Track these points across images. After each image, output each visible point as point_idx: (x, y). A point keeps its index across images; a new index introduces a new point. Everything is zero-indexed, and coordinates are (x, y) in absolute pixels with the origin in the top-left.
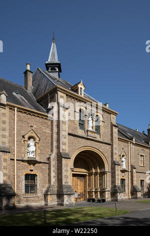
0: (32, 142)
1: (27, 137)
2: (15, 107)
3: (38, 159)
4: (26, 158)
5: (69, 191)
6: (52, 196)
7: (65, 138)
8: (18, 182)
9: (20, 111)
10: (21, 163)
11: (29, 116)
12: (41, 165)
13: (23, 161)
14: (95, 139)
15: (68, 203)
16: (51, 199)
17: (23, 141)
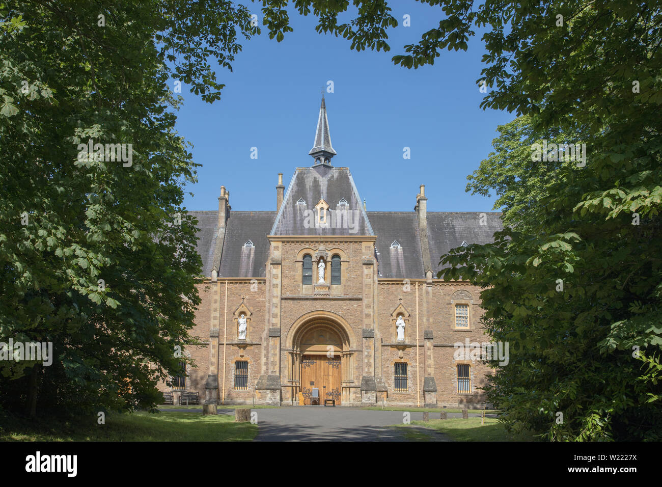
0: (242, 320)
1: (237, 313)
2: (225, 280)
3: (248, 341)
4: (236, 342)
5: (273, 385)
6: (261, 391)
7: (276, 307)
8: (228, 372)
9: (231, 283)
10: (232, 347)
11: (241, 285)
12: (252, 347)
13: (233, 345)
14: (328, 297)
15: (270, 402)
16: (259, 395)
17: (233, 319)
